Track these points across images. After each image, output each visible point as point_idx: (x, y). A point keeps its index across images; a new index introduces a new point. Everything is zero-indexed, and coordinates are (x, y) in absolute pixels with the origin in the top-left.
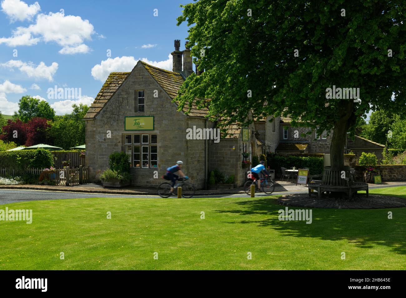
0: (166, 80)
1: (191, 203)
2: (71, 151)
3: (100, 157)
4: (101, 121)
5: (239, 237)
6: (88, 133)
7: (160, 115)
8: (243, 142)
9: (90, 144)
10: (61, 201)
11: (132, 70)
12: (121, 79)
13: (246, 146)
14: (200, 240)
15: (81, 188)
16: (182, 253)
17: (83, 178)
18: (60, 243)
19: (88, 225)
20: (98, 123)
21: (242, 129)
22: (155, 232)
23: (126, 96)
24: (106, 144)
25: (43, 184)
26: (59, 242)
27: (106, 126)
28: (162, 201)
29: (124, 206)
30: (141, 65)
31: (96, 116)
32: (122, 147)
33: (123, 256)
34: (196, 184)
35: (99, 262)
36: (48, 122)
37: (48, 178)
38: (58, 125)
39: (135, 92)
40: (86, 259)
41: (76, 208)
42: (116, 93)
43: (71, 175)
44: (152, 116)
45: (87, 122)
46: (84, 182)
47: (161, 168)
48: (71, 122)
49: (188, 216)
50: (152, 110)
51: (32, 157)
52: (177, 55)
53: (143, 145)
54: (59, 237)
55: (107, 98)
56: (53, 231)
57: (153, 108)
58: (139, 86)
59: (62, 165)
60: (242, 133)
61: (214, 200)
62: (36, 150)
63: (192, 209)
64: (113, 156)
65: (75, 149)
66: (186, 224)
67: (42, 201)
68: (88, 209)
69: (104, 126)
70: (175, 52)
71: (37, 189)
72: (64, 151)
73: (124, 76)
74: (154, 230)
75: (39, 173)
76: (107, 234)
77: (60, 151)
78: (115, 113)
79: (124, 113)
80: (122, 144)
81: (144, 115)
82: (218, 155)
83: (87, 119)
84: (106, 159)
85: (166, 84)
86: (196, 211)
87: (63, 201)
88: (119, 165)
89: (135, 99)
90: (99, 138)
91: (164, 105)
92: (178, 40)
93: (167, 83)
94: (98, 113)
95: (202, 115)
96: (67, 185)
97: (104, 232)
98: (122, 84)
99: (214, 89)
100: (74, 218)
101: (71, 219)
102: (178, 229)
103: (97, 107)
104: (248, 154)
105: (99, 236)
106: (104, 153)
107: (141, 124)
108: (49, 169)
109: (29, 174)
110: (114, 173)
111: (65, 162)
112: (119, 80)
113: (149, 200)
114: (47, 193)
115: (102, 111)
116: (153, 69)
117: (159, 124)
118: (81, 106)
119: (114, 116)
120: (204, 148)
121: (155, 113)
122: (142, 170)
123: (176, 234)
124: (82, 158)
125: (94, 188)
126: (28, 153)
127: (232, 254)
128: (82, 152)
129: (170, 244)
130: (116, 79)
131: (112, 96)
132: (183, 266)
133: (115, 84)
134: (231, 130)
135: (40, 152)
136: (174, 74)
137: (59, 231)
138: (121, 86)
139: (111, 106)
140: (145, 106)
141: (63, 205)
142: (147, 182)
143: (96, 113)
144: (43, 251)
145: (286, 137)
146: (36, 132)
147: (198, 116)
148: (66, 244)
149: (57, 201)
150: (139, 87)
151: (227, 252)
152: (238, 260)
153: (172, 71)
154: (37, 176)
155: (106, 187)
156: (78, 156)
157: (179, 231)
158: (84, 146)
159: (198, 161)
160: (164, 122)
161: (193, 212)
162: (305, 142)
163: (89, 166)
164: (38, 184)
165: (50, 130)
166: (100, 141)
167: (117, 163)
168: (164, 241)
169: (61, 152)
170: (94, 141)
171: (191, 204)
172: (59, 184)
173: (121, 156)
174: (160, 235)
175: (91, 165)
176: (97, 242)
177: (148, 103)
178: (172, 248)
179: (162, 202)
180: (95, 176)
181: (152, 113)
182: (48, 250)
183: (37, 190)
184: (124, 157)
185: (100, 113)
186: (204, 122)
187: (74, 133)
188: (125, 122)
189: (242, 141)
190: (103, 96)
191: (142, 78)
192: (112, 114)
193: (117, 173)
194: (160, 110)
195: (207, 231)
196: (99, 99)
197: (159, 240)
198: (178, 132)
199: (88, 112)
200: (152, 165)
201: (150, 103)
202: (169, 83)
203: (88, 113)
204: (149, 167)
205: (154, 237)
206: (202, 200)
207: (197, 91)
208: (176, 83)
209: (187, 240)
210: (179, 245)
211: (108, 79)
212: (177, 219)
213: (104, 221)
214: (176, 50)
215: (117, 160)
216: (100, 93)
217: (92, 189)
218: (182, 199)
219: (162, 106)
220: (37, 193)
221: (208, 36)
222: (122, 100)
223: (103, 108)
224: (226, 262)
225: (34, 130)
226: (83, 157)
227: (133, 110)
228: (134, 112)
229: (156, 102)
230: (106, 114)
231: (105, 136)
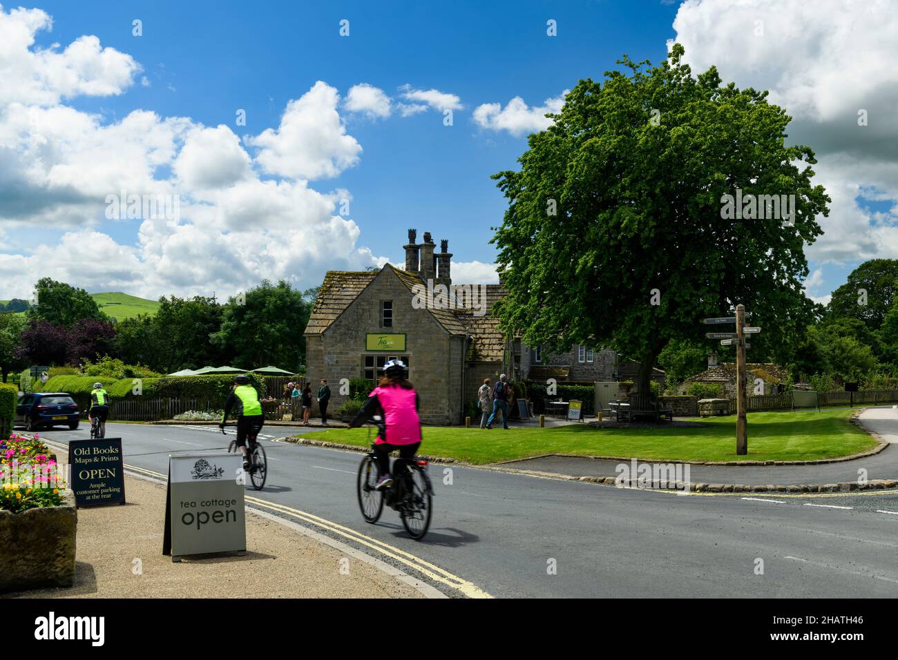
4: (332, 338)
6: (310, 354)
7: (414, 333)
20: (328, 341)
23: (367, 307)
24: (339, 368)
27: (339, 345)
30: (388, 270)
31: (325, 331)
32: (361, 372)
39: (380, 302)
44: (402, 334)
45: (310, 339)
50: (404, 326)
52: (411, 250)
57: (404, 323)
69: (337, 344)
70: (408, 246)
78: (352, 329)
79: (365, 329)
80: (362, 368)
81: (393, 332)
83: (309, 335)
89: (380, 311)
90: (329, 360)
91: (419, 320)
92: (413, 229)
94: (329, 328)
106: (336, 379)
107: (388, 343)
112: (342, 283)
115: (333, 325)
117: (413, 344)
119: (350, 332)
121: (407, 330)
130: (337, 281)
131: (349, 306)
134: (491, 351)
139: (346, 318)
140: (393, 321)
143: (326, 327)
145: (539, 359)
150: (385, 296)
153: (407, 271)
160: (419, 341)
162: (565, 366)
166: (330, 363)
167: (360, 392)
170: (322, 363)
172: (283, 419)
173: (364, 383)
177: (398, 317)
181: (403, 330)
184: (368, 385)
185: (332, 328)
188: (366, 341)
190: (325, 304)
191: (391, 285)
192: (348, 330)
194: (415, 326)
196: (320, 308)
198: (437, 354)
201: (400, 317)
203: (309, 326)
211: (325, 280)
214: (410, 243)
215: (359, 388)
216: (318, 300)
222: (362, 312)
223: (334, 321)
227: (378, 326)
228: (378, 329)
229: (408, 317)
230: (339, 329)
231: (337, 357)
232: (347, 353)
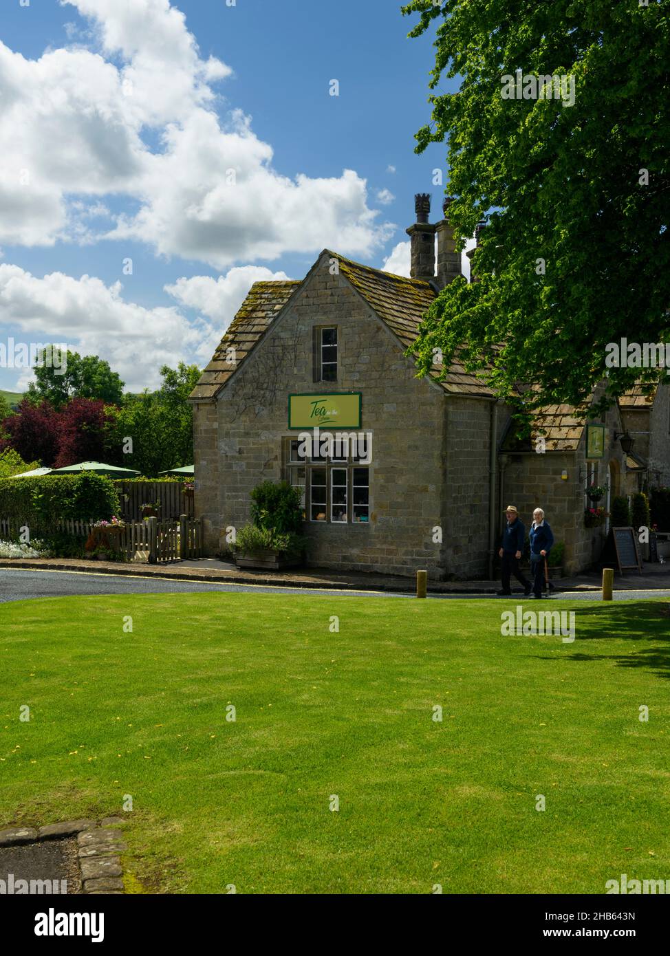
0: (393, 299)
1: (449, 609)
2: (160, 480)
3: (230, 494)
4: (231, 405)
5: (558, 693)
6: (200, 436)
7: (377, 391)
8: (588, 460)
9: (205, 463)
10: (134, 598)
11: (307, 275)
12: (280, 298)
13: (596, 472)
14: (458, 695)
15: (186, 569)
16: (410, 724)
17: (190, 545)
18: (125, 692)
19: (194, 655)
20: (224, 411)
21: (587, 425)
22: (351, 675)
23: (291, 343)
24: (244, 463)
25: (95, 558)
26: (122, 690)
27: (243, 418)
28: (376, 603)
29: (283, 613)
30: (328, 263)
31: (218, 392)
32: (282, 471)
33: (269, 725)
34: (465, 566)
35: (213, 737)
36: (108, 410)
37: (106, 543)
38: (132, 418)
39: (314, 331)
40: (183, 730)
41: (168, 614)
42: (267, 335)
43: (160, 536)
44: (355, 393)
45: (198, 408)
46: (193, 555)
47: (379, 524)
48: (162, 409)
49: (437, 641)
50: (357, 376)
51: (69, 494)
52: (422, 235)
53: (333, 466)
54: (125, 678)
55: (244, 348)
56: (111, 665)
57: (358, 372)
58: (323, 315)
59: (140, 514)
60: (585, 436)
61: (506, 604)
62: (77, 476)
63: (448, 623)
64: (260, 491)
65: (170, 474)
66: (431, 658)
67: (91, 598)
68: (198, 617)
69: (239, 418)
70: (416, 228)
71: (82, 569)
72: (144, 479)
73: (287, 292)
74: (350, 669)
75: (85, 531)
76: (237, 676)
77: (136, 480)
78: (265, 385)
79: (287, 386)
80: (283, 464)
81: (338, 390)
82: (524, 492)
83: (197, 401)
84: (245, 501)
85: (393, 309)
86: (458, 628)
87: (140, 599)
88: (275, 514)
89: (315, 349)
90: (227, 449)
91: (386, 365)
92: (424, 194)
93: (395, 307)
94: (224, 386)
95: (482, 391)
96: (152, 561)
97: (229, 670)
98: (281, 311)
99: (508, 319)
100: (162, 637)
101: (155, 638)
102: (407, 669)
103: (220, 371)
104: (600, 491)
105: (218, 679)
106: (239, 485)
107: (328, 413)
108: (110, 522)
109: (63, 534)
110: (264, 535)
111: (148, 506)
112: (274, 301)
113: (344, 601)
114: (105, 580)
115: (232, 381)
116: (360, 273)
117: (374, 414)
118: (182, 368)
119: (262, 392)
120: (488, 475)
121: (364, 385)
122: (331, 527)
123: (402, 680)
124: (187, 497)
125: (216, 570)
126: (60, 483)
127: (535, 730)
128: (187, 483)
129: (385, 703)
130: (267, 299)
131: (257, 342)
132: (410, 753)
133: (265, 313)
134: (558, 429)
135: (86, 480)
136: (412, 284)
137: (125, 664)
138: (278, 316)
139: (254, 367)
140: (339, 368)
141: (138, 608)
142: (345, 558)
143: (218, 386)
144: (85, 709)
146: (79, 435)
147: (474, 391)
148: (139, 695)
149: (126, 598)
150: (323, 317)
151: (522, 726)
152: (545, 745)
153: (410, 277)
154: (80, 540)
155: (243, 568)
156: (178, 492)
157: (411, 674)
158: (190, 469)
159: (472, 507)
160: (388, 408)
161: (450, 631)
163: (202, 518)
164: (85, 558)
165: (112, 428)
166: (229, 454)
167: (271, 509)
168: (371, 695)
169: (137, 483)
170: (215, 454)
171: (448, 611)
172: (131, 560)
173: (280, 492)
174: (362, 682)
175: (209, 514)
176: (213, 693)
177: (347, 360)
178: (388, 711)
179: (377, 605)
180: (218, 540)
181: (356, 385)
182: (98, 706)
183: (82, 573)
184: (286, 496)
185: (229, 386)
186: (489, 408)
187: (169, 436)
188: (289, 409)
189: (587, 457)
190: (236, 343)
191: (332, 295)
192: (257, 388)
193: (270, 533)
194: (378, 377)
195: (480, 675)
196: (226, 351)
197: (358, 694)
198: (421, 434)
199: (199, 382)
200: (357, 516)
201: (351, 359)
202: (400, 309)
203: (200, 384)
204: (349, 520)
205: (349, 687)
206: (478, 604)
207: (464, 324)
208: (418, 308)
209: (427, 695)
210: (407, 705)
211: (247, 299)
212: (409, 647)
213: (231, 646)
214: (418, 221)
215: (270, 501)
216: (228, 335)
217: (211, 571)
218: (429, 600)
219: (382, 365)
220: (82, 579)
221: (495, 178)
222: (281, 351)
223: (235, 372)
224: (516, 749)
225: (74, 429)
226: (190, 494)
227: (310, 379)
228: (311, 384)
229: (365, 357)
230: (243, 387)
231: (240, 443)
232: (258, 435)
